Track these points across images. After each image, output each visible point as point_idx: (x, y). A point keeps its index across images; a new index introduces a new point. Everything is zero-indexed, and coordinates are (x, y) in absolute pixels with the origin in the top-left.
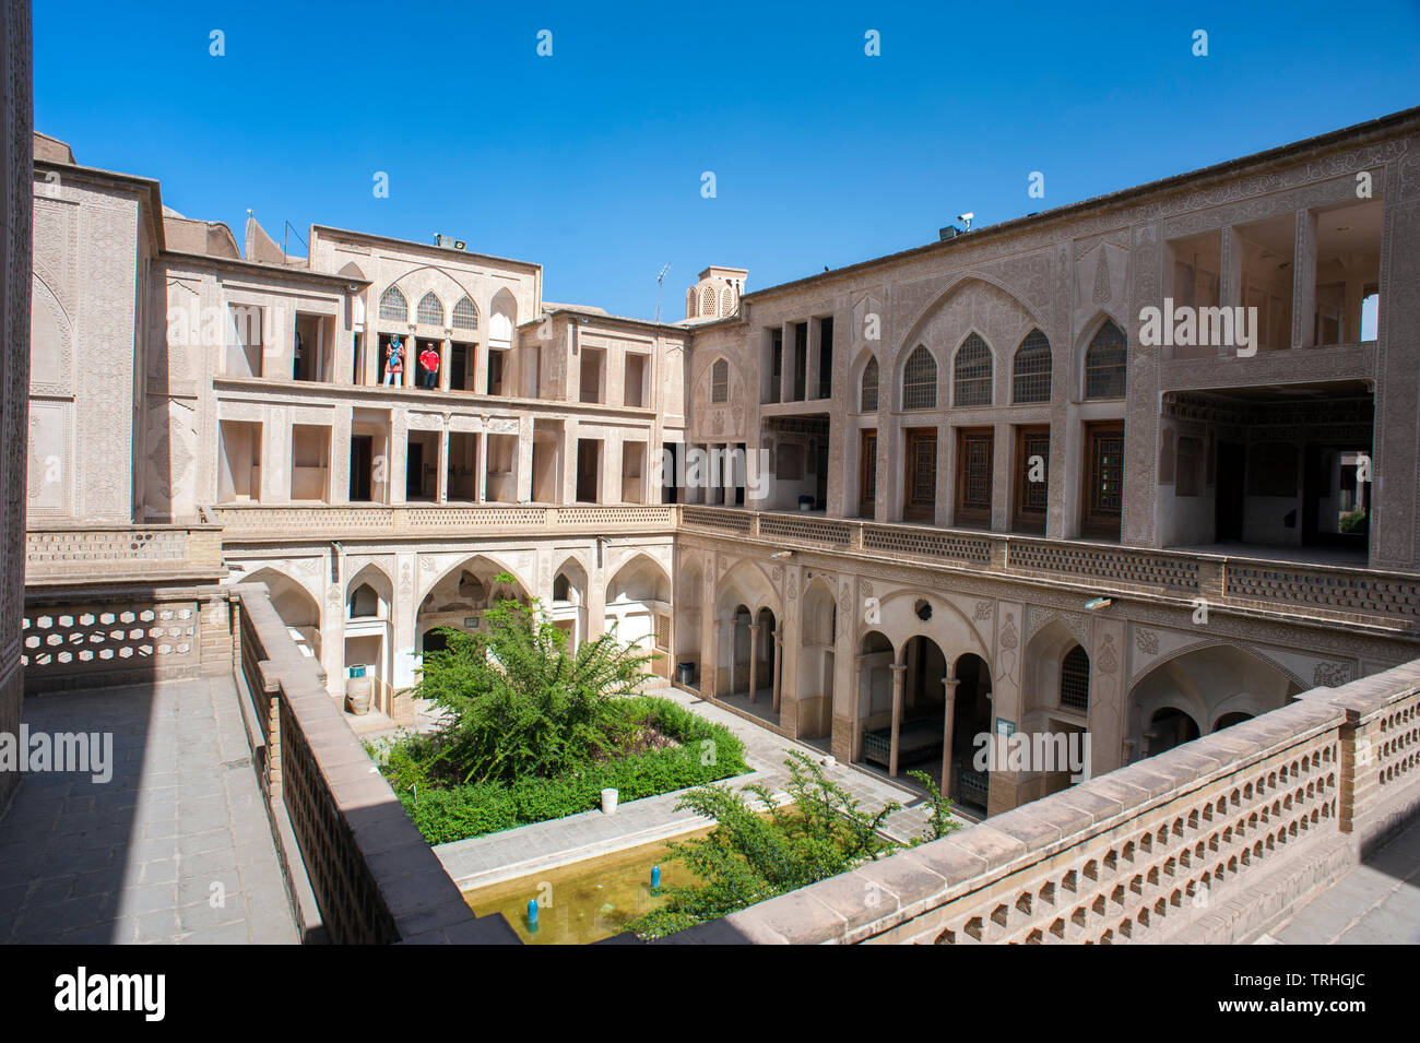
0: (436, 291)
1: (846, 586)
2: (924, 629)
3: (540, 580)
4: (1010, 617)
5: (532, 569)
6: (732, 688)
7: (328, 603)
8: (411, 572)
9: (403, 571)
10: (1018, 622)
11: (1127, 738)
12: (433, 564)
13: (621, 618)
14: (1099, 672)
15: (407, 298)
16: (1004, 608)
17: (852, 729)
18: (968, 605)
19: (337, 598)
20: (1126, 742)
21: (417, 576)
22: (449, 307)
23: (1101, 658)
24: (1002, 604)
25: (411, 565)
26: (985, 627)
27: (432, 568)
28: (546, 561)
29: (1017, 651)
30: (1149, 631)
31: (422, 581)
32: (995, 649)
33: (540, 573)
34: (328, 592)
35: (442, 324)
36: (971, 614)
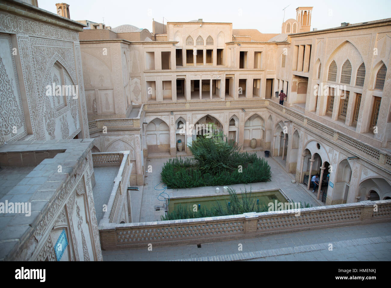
0: (201, 35)
1: (302, 134)
2: (318, 151)
3: (225, 121)
4: (336, 154)
5: (223, 117)
6: (279, 155)
7: (171, 126)
8: (191, 119)
9: (189, 119)
10: (337, 156)
11: (357, 196)
12: (196, 116)
13: (251, 130)
14: (353, 177)
15: (193, 38)
16: (335, 152)
17: (300, 174)
18: (328, 148)
19: (173, 125)
20: (357, 197)
21: (192, 120)
22: (205, 40)
23: (354, 173)
24: (335, 151)
25: (191, 117)
26: (330, 155)
27: (196, 118)
28: (227, 116)
29: (336, 165)
30: (366, 169)
31: (193, 120)
32: (332, 163)
33: (225, 119)
34: (171, 124)
35: (203, 44)
36: (328, 151)
